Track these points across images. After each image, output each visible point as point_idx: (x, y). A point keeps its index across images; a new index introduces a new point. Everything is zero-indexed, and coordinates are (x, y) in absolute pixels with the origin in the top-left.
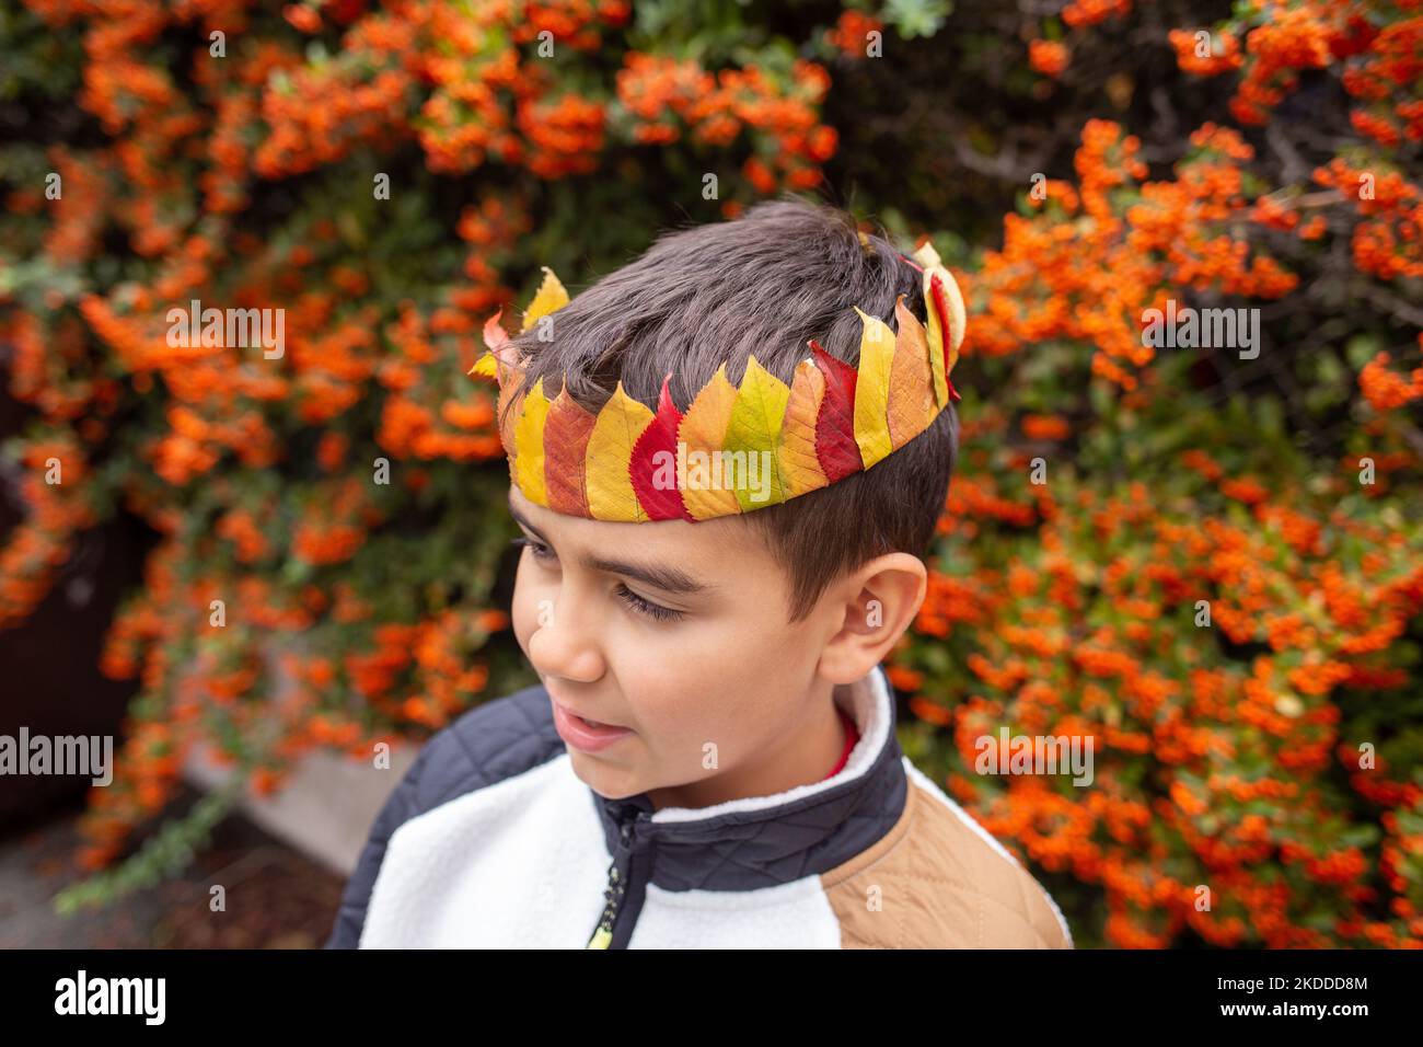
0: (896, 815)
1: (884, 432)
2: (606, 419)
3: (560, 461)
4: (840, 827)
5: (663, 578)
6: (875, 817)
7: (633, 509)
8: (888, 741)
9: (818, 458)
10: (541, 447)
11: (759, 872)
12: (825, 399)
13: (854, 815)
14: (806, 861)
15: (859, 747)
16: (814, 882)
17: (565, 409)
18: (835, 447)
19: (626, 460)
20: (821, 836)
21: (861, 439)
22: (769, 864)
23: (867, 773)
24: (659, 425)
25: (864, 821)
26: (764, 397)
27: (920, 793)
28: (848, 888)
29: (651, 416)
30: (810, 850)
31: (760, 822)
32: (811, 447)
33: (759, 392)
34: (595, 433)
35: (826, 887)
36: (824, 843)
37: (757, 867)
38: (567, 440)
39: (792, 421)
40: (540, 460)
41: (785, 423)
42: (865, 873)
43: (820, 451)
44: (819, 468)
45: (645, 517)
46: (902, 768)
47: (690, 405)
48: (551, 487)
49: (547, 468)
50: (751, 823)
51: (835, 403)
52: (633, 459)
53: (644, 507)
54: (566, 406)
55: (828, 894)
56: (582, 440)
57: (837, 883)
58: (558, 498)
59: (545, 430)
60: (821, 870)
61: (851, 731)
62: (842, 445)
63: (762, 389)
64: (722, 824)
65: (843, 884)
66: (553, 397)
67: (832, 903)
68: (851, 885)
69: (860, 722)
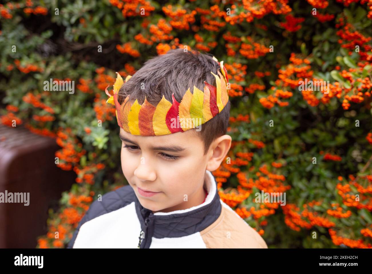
0: (219, 215)
1: (221, 103)
2: (159, 107)
3: (144, 122)
4: (204, 218)
5: (174, 149)
6: (213, 215)
7: (167, 131)
8: (216, 194)
9: (211, 111)
10: (137, 118)
11: (183, 231)
12: (211, 95)
13: (207, 215)
14: (196, 228)
15: (208, 196)
16: (198, 234)
17: (146, 106)
18: (214, 108)
19: (164, 118)
20: (199, 220)
21: (218, 105)
22: (186, 229)
23: (211, 202)
24: (173, 107)
25: (210, 216)
26: (199, 96)
27: (225, 209)
28: (207, 235)
29: (171, 105)
30: (197, 224)
31: (183, 216)
32: (209, 108)
33: (198, 95)
34: (155, 112)
35: (202, 235)
36: (200, 223)
37: (182, 230)
38: (147, 115)
39: (205, 102)
40: (137, 122)
41: (204, 103)
42: (212, 230)
43: (211, 109)
44: (211, 113)
45: (170, 132)
46: (220, 202)
47: (181, 100)
48: (141, 129)
49: (140, 124)
50: (181, 217)
51: (213, 96)
52: (166, 117)
53: (170, 130)
54: (146, 105)
55: (202, 237)
56: (152, 114)
57: (204, 234)
58: (144, 132)
59: (139, 114)
60: (200, 230)
61: (206, 192)
62: (215, 107)
63: (198, 94)
64: (173, 217)
65: (206, 234)
66: (142, 104)
67: (203, 239)
68: (208, 234)
69: (208, 190)
